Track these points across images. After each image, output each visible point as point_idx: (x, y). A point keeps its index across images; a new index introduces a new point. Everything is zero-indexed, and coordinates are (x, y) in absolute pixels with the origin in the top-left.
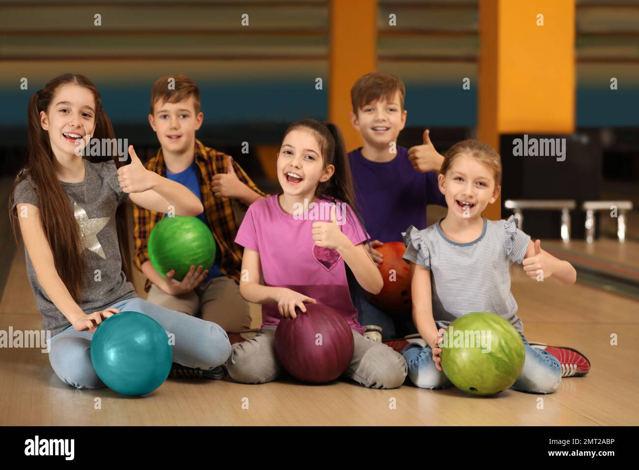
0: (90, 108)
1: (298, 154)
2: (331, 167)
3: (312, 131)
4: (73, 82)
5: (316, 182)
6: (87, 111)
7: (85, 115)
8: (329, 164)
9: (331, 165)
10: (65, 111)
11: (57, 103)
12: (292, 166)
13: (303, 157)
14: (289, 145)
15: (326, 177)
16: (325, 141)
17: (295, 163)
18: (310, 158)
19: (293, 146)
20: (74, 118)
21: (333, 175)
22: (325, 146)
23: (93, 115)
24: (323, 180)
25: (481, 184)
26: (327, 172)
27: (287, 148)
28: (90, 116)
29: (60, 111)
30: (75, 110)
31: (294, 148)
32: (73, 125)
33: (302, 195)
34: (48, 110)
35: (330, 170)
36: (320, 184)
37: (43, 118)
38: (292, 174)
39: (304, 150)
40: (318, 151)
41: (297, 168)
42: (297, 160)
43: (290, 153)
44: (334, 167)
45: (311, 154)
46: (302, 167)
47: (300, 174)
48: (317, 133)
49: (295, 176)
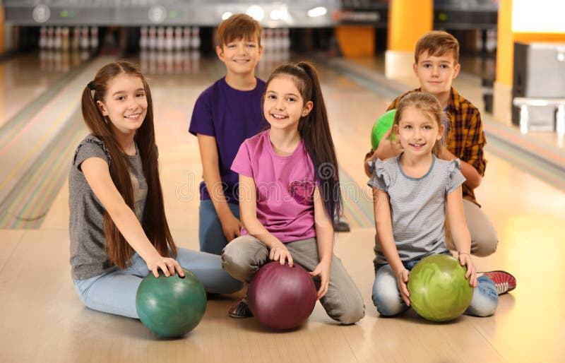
1: (280, 98)
3: (291, 76)
5: (298, 118)
7: (138, 96)
8: (308, 101)
9: (310, 102)
10: (121, 99)
12: (276, 109)
13: (286, 100)
14: (272, 92)
15: (307, 112)
16: (303, 83)
17: (279, 107)
18: (291, 100)
19: (276, 91)
21: (312, 110)
22: (303, 88)
24: (303, 115)
25: (427, 127)
26: (308, 108)
27: (271, 94)
28: (142, 95)
29: (117, 99)
31: (277, 93)
33: (287, 130)
34: (104, 99)
35: (309, 106)
36: (302, 119)
38: (277, 116)
39: (286, 95)
40: (297, 93)
41: (281, 110)
42: (280, 103)
43: (274, 97)
44: (312, 102)
45: (292, 97)
46: (285, 109)
47: (284, 113)
48: (295, 78)
49: (280, 117)
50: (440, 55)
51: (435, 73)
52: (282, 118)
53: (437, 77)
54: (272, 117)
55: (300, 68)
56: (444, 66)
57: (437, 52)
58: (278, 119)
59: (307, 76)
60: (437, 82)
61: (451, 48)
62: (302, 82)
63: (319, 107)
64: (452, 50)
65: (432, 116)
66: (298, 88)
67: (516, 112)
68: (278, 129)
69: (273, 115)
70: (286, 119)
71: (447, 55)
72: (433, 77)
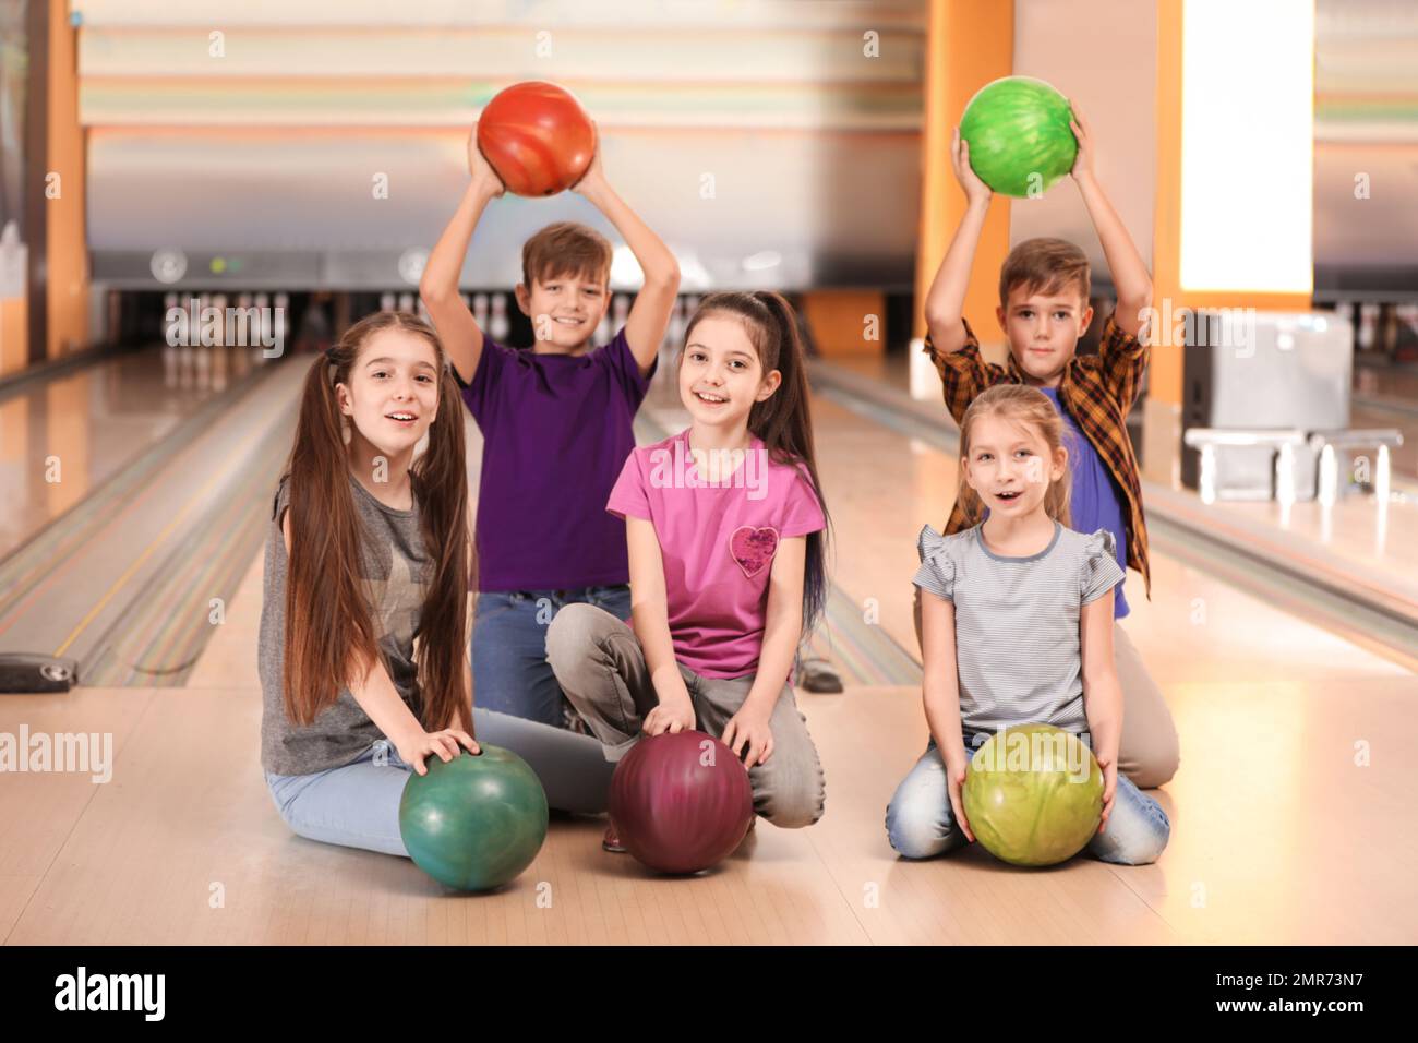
0: (429, 366)
1: (716, 360)
2: (775, 375)
3: (739, 316)
4: (395, 323)
5: (750, 403)
6: (424, 372)
7: (420, 379)
8: (771, 370)
9: (776, 371)
10: (382, 375)
11: (368, 362)
12: (706, 382)
13: (726, 365)
14: (700, 346)
15: (768, 392)
16: (764, 332)
17: (712, 377)
18: (738, 364)
19: (707, 345)
20: (402, 385)
21: (779, 387)
22: (764, 342)
23: (435, 377)
24: (762, 398)
25: (1023, 454)
26: (769, 384)
27: (697, 350)
28: (429, 381)
29: (374, 376)
30: (402, 373)
31: (709, 349)
32: (400, 398)
33: (727, 426)
34: (350, 378)
35: (773, 380)
36: (757, 407)
37: (341, 394)
38: (706, 397)
39: (727, 353)
40: (750, 351)
41: (715, 384)
42: (714, 370)
43: (701, 357)
44: (778, 373)
45: (740, 358)
46: (724, 383)
47: (721, 392)
48: (749, 320)
49: (713, 399)
50: (1053, 292)
51: (1043, 331)
52: (716, 402)
53: (1046, 338)
54: (695, 398)
55: (757, 302)
56: (1062, 315)
57: (1046, 287)
58: (709, 402)
59: (772, 318)
60: (1047, 350)
61: (1075, 276)
62: (761, 329)
63: (793, 381)
64: (1077, 280)
65: (1034, 430)
66: (754, 343)
67: (1190, 460)
68: (709, 424)
69: (698, 395)
70: (725, 405)
71: (1066, 293)
72: (1039, 338)
